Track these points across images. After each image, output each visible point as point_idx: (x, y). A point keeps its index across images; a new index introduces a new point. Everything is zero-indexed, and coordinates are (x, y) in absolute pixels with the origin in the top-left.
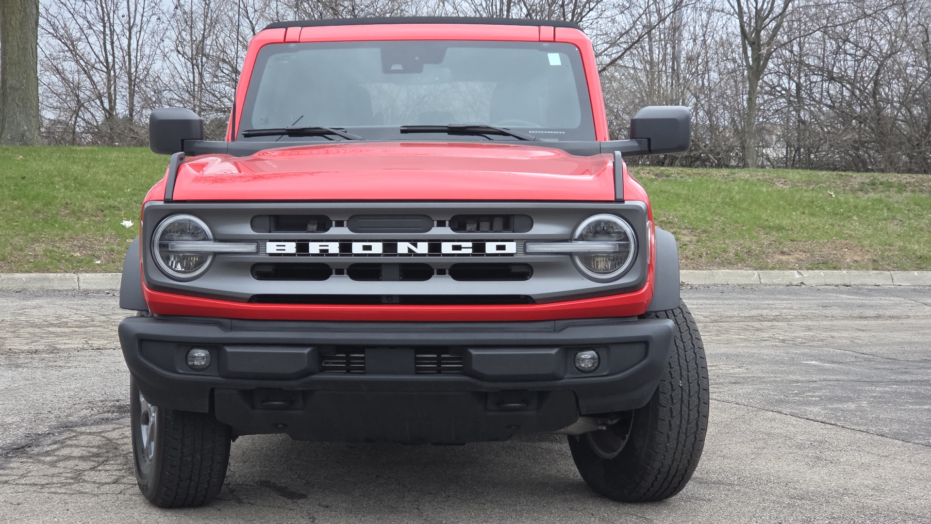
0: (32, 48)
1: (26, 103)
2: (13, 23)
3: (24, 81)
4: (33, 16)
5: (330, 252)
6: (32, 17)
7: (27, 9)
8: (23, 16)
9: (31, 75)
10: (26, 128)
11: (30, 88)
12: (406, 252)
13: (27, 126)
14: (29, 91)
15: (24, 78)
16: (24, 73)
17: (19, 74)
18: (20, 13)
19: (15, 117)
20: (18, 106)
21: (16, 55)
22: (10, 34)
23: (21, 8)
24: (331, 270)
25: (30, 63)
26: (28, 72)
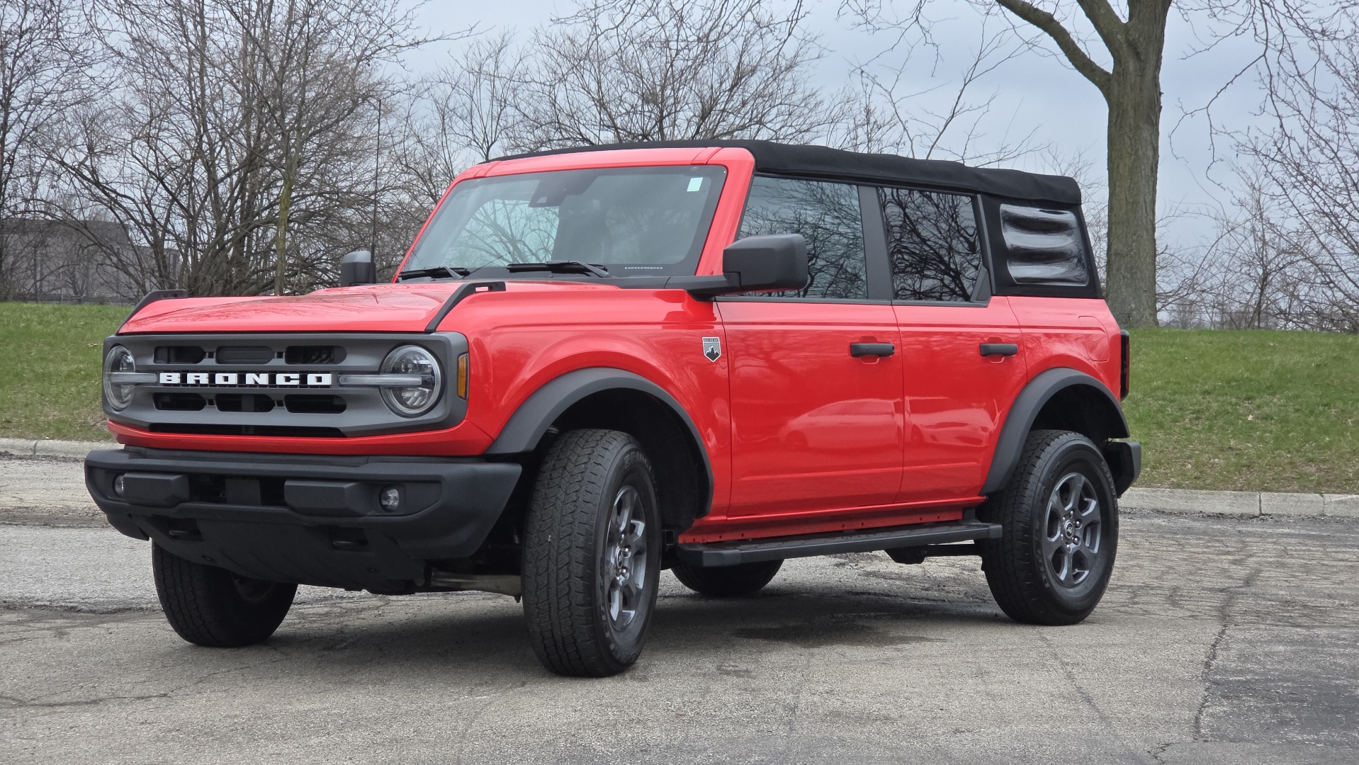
0: (1145, 202)
1: (1136, 273)
2: (1121, 171)
3: (1134, 244)
4: (1148, 159)
5: (201, 382)
6: (1146, 161)
7: (1140, 152)
8: (1134, 159)
9: (1142, 237)
10: (1133, 306)
11: (1141, 253)
12: (253, 383)
13: (1135, 303)
14: (1139, 258)
15: (1133, 241)
16: (1135, 234)
17: (1126, 236)
18: (1130, 157)
19: (1119, 291)
20: (1124, 277)
21: (1123, 211)
22: (1117, 184)
23: (1132, 150)
24: (205, 401)
25: (1141, 220)
26: (1139, 232)
